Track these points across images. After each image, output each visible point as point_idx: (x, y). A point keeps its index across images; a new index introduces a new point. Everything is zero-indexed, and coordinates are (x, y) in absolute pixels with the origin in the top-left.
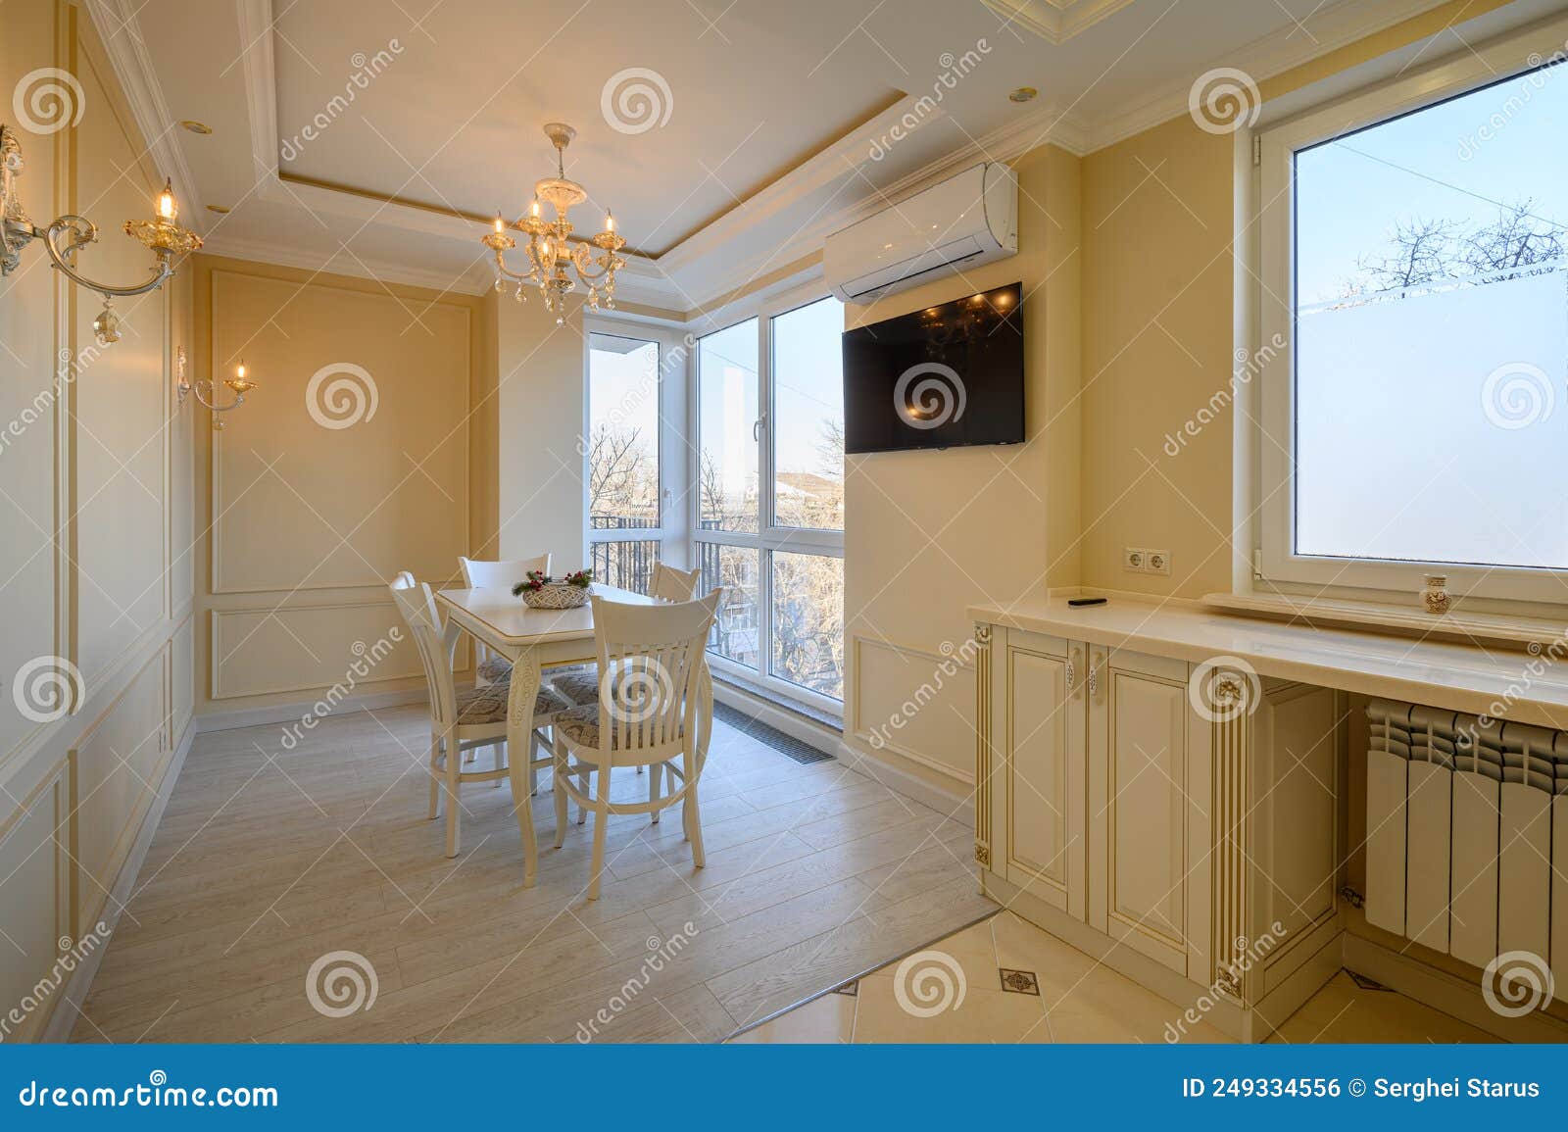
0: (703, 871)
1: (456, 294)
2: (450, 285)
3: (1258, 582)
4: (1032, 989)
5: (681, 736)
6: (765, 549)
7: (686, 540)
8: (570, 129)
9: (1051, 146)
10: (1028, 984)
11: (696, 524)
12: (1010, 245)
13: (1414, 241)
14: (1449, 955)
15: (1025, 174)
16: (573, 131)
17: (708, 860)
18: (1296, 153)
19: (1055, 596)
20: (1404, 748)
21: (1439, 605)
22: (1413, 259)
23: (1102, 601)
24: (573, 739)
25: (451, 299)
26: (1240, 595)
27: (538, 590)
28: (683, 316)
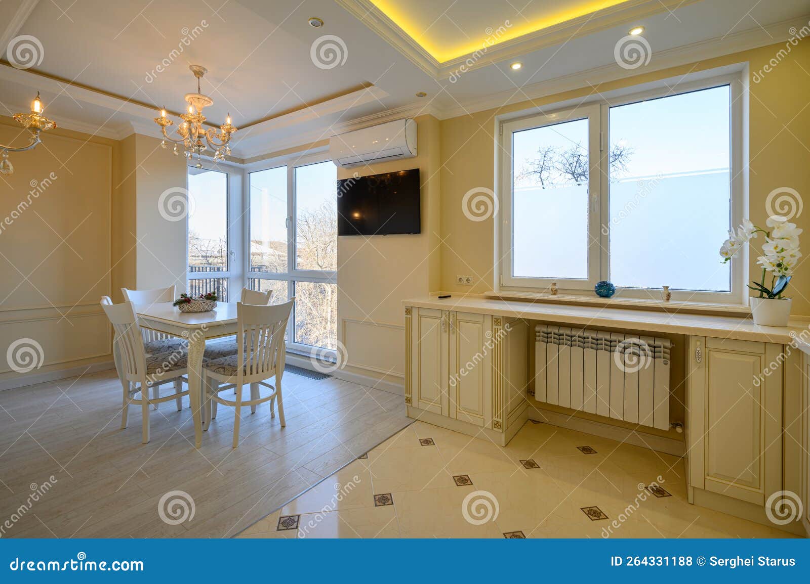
0: (286, 428)
1: (98, 137)
2: (97, 131)
3: (502, 287)
4: (432, 443)
5: (275, 367)
6: (291, 281)
7: (242, 277)
8: (204, 69)
9: (430, 115)
10: (430, 442)
11: (247, 269)
12: (414, 153)
13: (544, 153)
14: (558, 405)
15: (420, 125)
16: (207, 70)
17: (287, 423)
18: (513, 133)
19: (432, 295)
20: (546, 340)
21: (555, 292)
22: (544, 160)
23: (449, 296)
24: (221, 374)
25: (97, 140)
26: (496, 292)
27: (189, 303)
28: (243, 161)
